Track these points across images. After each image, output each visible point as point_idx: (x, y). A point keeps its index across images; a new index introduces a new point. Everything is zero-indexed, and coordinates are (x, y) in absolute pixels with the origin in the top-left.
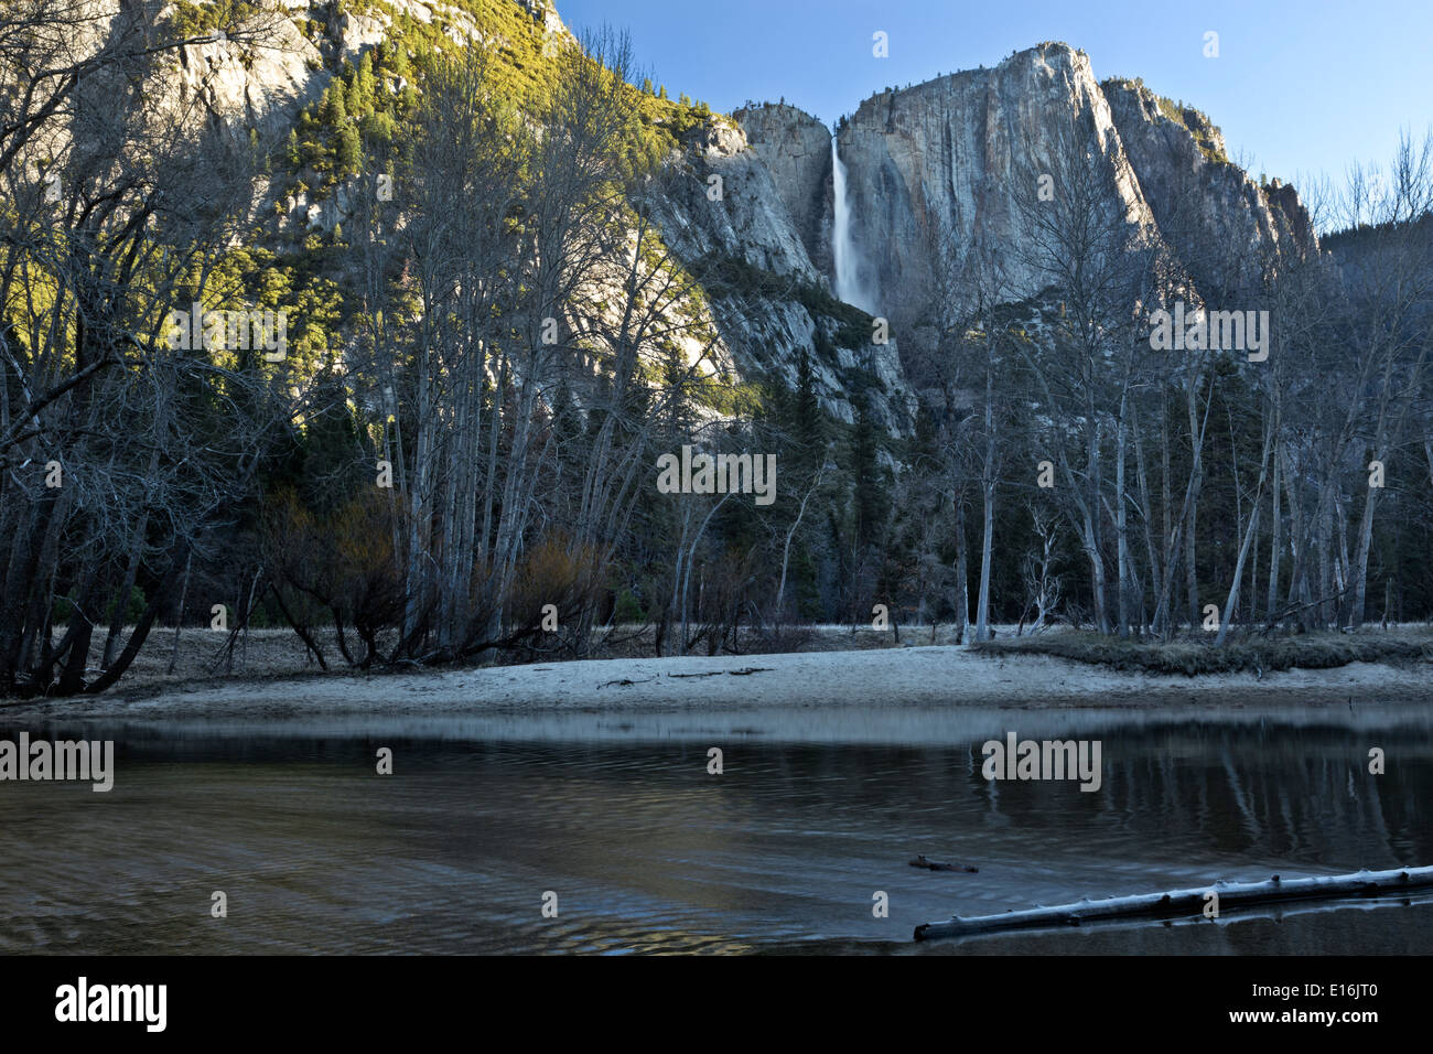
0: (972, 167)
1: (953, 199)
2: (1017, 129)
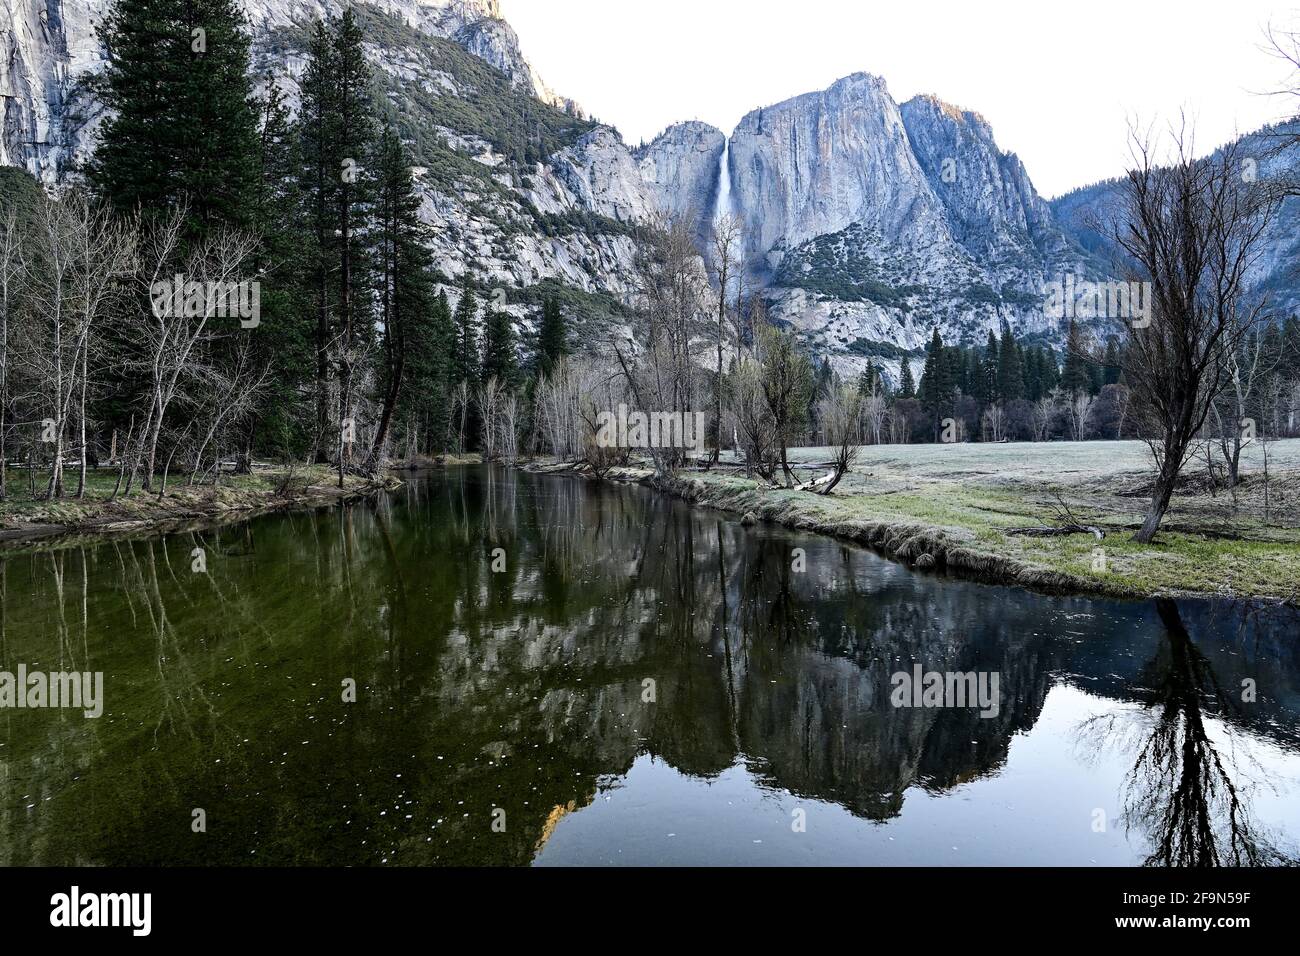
0: (810, 153)
1: (797, 172)
2: (836, 128)
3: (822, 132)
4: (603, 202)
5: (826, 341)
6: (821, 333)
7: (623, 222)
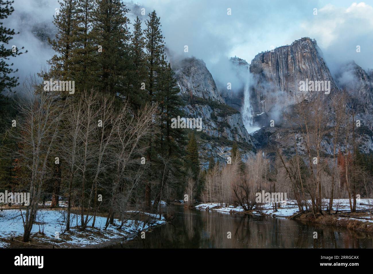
0: (285, 70)
2: (296, 60)
3: (290, 62)
4: (198, 91)
5: (295, 150)
6: (294, 147)
7: (207, 99)
